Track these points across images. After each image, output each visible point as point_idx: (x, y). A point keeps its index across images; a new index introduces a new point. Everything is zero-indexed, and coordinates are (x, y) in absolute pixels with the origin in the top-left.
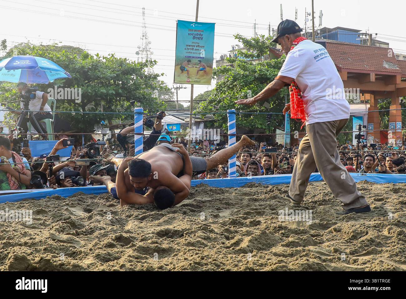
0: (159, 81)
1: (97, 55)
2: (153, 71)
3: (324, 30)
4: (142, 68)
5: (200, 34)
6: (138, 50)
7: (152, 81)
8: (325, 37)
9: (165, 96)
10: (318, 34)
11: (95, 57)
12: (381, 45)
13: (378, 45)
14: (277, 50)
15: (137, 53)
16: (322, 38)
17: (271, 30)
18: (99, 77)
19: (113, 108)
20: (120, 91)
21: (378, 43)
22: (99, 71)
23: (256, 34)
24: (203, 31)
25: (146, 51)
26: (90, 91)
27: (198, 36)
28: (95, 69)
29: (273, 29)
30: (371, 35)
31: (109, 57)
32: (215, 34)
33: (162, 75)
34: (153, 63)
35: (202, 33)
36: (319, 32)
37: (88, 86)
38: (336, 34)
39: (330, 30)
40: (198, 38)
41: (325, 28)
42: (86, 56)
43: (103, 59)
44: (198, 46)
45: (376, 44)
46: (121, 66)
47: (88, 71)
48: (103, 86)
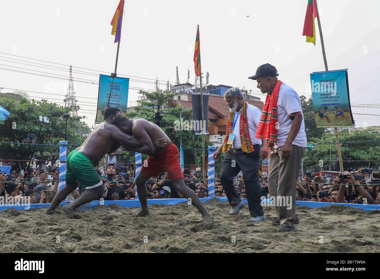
0: (81, 123)
1: (33, 100)
2: (77, 115)
3: (210, 87)
4: (68, 112)
5: (118, 86)
6: (65, 98)
7: (76, 122)
8: (211, 92)
9: (86, 134)
10: (205, 90)
11: (31, 102)
12: (254, 99)
13: (252, 99)
14: (174, 100)
15: (65, 101)
16: (209, 93)
17: (169, 86)
18: (33, 117)
19: (44, 142)
20: (50, 129)
21: (252, 98)
22: (34, 113)
23: (157, 88)
24: (120, 84)
25: (72, 99)
26: (26, 128)
27: (116, 88)
28: (31, 112)
29: (171, 85)
30: (246, 91)
31: (42, 102)
32: (129, 87)
33: (84, 117)
34: (77, 108)
35: (119, 85)
36: (206, 88)
37: (24, 124)
38: (220, 90)
39: (215, 87)
40: (116, 89)
41: (211, 85)
42: (24, 101)
43: (38, 103)
44: (116, 95)
45: (250, 98)
46: (52, 110)
47: (25, 113)
48: (37, 124)
